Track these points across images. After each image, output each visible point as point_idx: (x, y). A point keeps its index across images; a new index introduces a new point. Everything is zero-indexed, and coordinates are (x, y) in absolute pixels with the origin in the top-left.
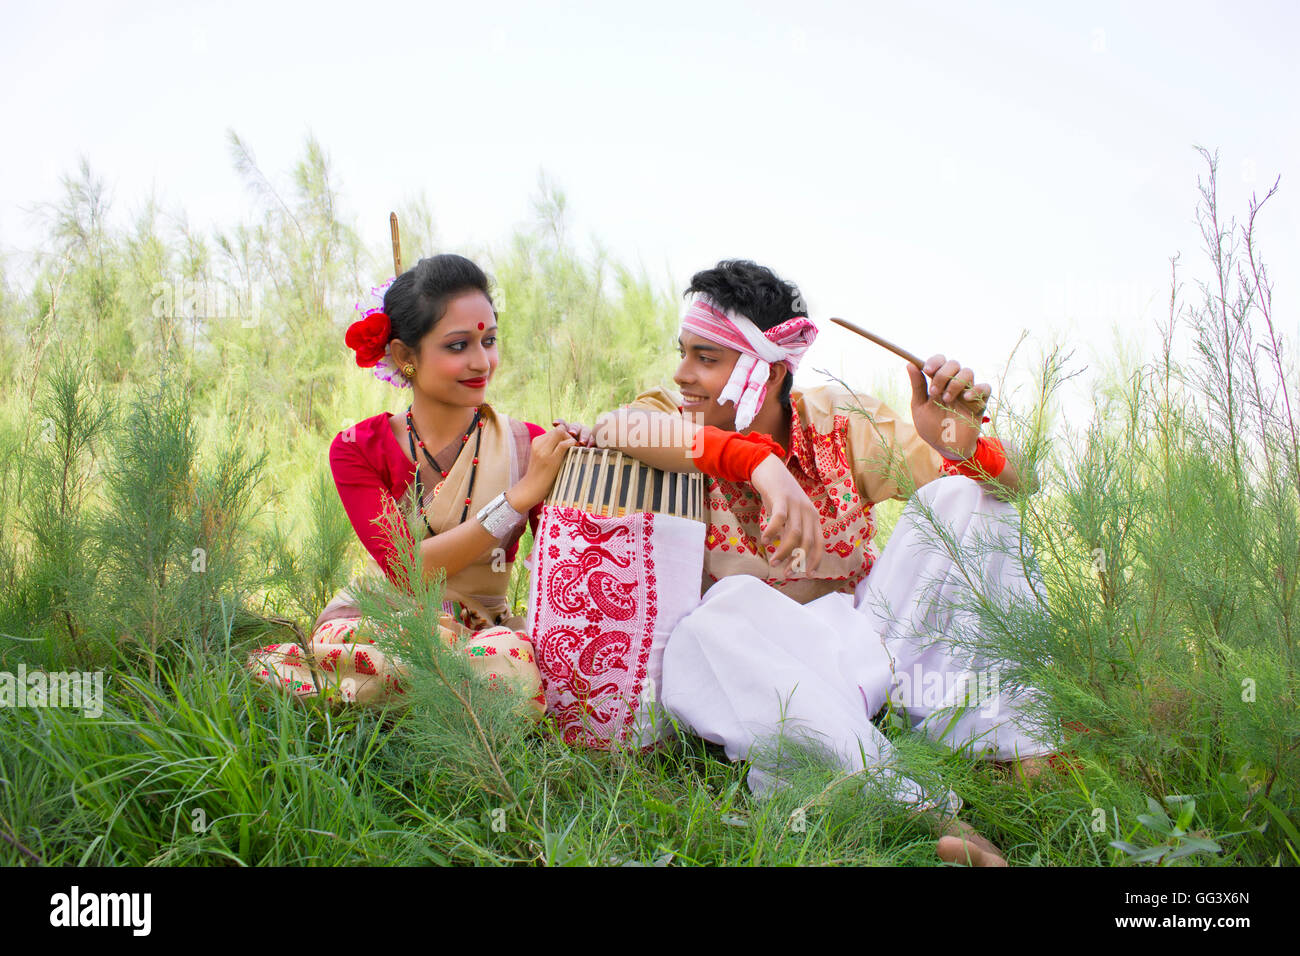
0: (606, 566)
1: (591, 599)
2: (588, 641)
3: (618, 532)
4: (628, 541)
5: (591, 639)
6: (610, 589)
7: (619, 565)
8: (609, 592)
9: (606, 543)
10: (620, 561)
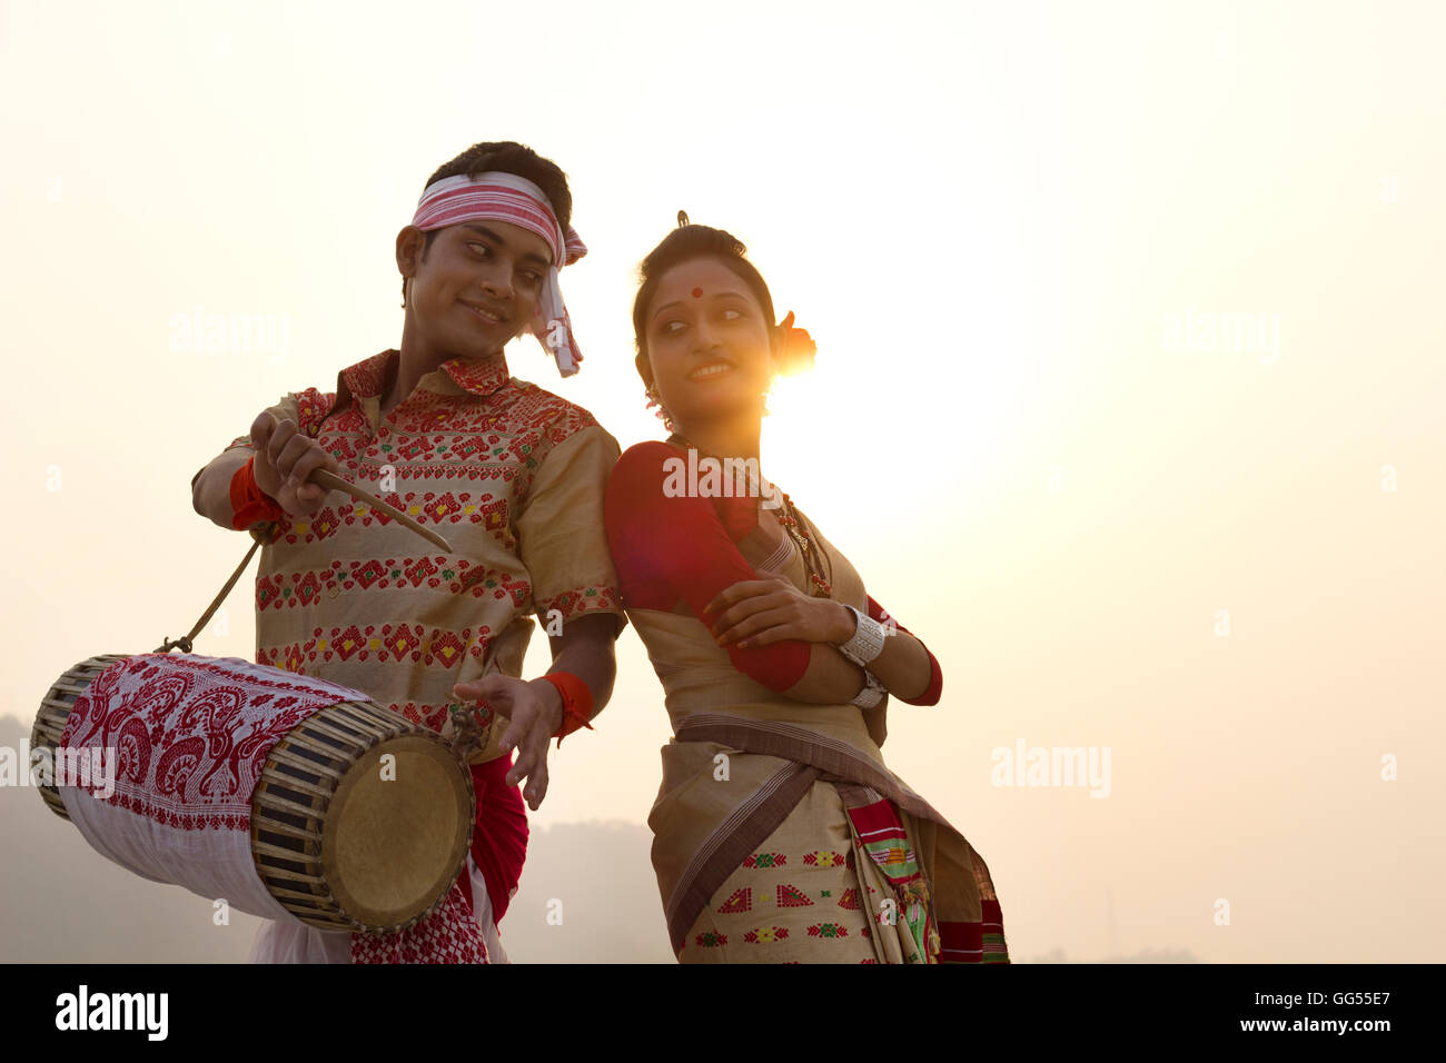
0: (207, 762)
1: (185, 737)
2: (150, 728)
3: (235, 781)
4: (222, 794)
5: (150, 732)
6: (185, 765)
7: (204, 780)
8: (182, 763)
9: (228, 765)
10: (207, 781)
